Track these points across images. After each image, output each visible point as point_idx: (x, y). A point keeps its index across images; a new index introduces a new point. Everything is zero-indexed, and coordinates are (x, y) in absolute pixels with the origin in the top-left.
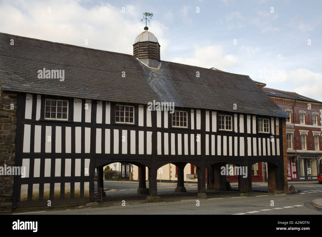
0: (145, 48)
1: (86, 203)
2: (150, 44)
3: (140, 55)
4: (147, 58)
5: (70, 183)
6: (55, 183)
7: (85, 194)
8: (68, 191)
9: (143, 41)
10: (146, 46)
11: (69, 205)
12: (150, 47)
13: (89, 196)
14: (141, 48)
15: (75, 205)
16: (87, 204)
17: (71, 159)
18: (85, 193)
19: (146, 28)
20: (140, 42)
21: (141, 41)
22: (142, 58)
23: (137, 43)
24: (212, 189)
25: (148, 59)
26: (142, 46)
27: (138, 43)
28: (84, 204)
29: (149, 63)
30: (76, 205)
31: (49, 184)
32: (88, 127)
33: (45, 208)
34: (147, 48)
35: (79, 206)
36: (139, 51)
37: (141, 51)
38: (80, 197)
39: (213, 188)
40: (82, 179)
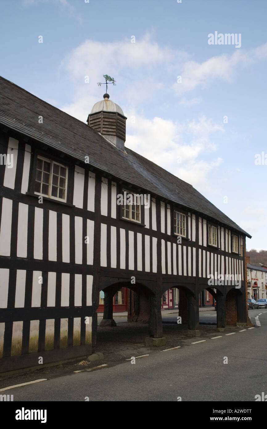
0: (111, 120)
1: (87, 356)
2: (119, 117)
3: (104, 129)
4: (114, 135)
5: (67, 319)
6: (47, 320)
7: (86, 340)
8: (65, 335)
9: (109, 110)
10: (114, 118)
11: (66, 362)
12: (118, 120)
13: (92, 343)
14: (106, 120)
15: (73, 360)
16: (89, 357)
17: (69, 274)
18: (86, 337)
19: (106, 96)
20: (104, 112)
21: (105, 110)
22: (108, 133)
23: (100, 112)
24: (136, 321)
25: (115, 138)
26: (107, 117)
27: (102, 112)
28: (85, 357)
29: (116, 143)
30: (75, 360)
31: (38, 321)
32: (91, 220)
33: (30, 370)
34: (115, 122)
35: (80, 361)
36: (103, 124)
37: (106, 123)
38: (81, 345)
39: (139, 319)
40: (83, 311)
